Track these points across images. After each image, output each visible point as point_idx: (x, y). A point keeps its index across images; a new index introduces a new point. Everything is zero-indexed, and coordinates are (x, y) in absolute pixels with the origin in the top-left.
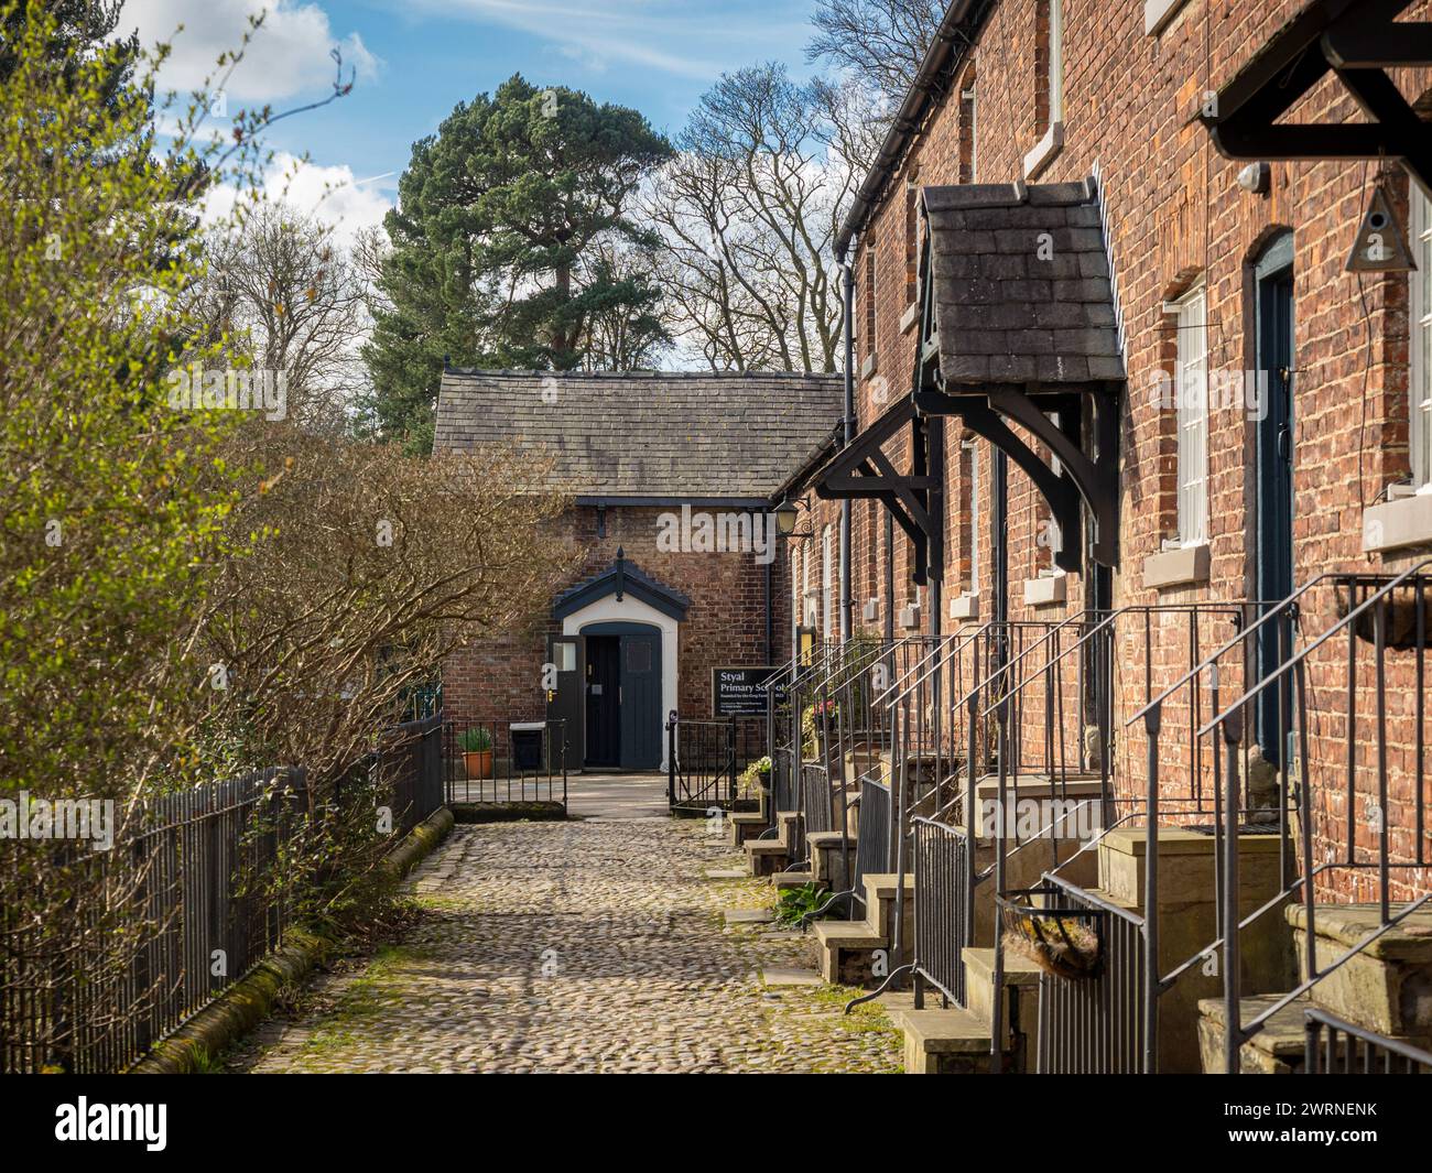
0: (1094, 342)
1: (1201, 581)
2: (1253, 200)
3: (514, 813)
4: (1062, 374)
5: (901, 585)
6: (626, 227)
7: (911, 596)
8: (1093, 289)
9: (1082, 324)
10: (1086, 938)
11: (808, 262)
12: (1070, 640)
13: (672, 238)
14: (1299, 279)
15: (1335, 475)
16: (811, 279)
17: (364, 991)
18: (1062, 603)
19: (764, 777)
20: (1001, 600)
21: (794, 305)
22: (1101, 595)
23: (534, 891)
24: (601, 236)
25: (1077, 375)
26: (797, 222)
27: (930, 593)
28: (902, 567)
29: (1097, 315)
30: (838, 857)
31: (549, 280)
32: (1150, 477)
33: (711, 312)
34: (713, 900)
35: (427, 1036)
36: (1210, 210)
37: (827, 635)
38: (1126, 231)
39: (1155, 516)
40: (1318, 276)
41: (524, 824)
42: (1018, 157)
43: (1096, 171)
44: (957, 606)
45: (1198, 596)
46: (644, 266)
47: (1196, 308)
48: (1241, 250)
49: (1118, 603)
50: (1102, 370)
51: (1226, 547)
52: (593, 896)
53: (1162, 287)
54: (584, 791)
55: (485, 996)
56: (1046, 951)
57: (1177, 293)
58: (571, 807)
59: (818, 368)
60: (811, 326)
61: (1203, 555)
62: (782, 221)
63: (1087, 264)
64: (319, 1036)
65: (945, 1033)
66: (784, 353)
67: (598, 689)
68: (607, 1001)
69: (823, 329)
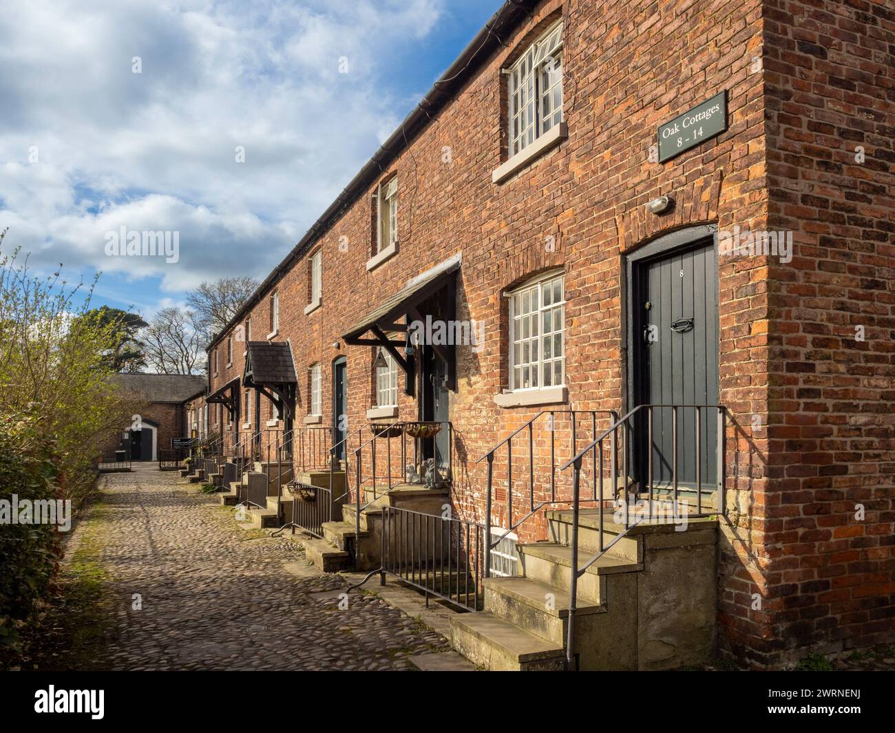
0: (289, 374)
1: (320, 422)
2: (335, 349)
3: (116, 471)
4: (282, 380)
5: (225, 421)
6: (135, 340)
7: (229, 424)
8: (289, 364)
9: (287, 371)
10: (312, 494)
11: (184, 349)
12: (281, 436)
13: (148, 343)
14: (348, 365)
15: (358, 403)
16: (185, 353)
17: (98, 512)
18: (277, 426)
19: (189, 462)
20: (258, 426)
21: (180, 359)
22: (289, 425)
23: (132, 488)
24: (128, 342)
25: (286, 381)
26: (181, 341)
27: (235, 423)
28: (225, 417)
29: (290, 369)
30: (218, 479)
31: (112, 351)
32: (304, 402)
33: (157, 360)
34: (182, 489)
35: (122, 521)
36: (323, 351)
37: (200, 431)
38: (298, 352)
39: (306, 409)
40: (353, 366)
41: (119, 473)
42: (265, 335)
43: (288, 340)
44: (244, 426)
45: (319, 426)
46: (139, 349)
47: (318, 369)
48: (332, 359)
49: (294, 427)
50: (291, 380)
51: (327, 416)
52: (148, 489)
53: (308, 364)
54: (135, 466)
55: (133, 512)
56: (303, 496)
57: (312, 366)
58: (132, 469)
59: (186, 373)
60: (185, 364)
61: (320, 418)
62: (177, 340)
63: (287, 359)
64: (91, 522)
65: (265, 514)
66: (178, 370)
67: (134, 443)
68: (167, 511)
69: (188, 365)
